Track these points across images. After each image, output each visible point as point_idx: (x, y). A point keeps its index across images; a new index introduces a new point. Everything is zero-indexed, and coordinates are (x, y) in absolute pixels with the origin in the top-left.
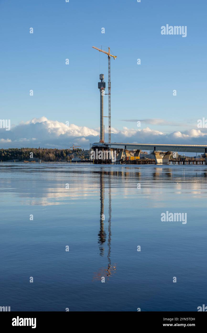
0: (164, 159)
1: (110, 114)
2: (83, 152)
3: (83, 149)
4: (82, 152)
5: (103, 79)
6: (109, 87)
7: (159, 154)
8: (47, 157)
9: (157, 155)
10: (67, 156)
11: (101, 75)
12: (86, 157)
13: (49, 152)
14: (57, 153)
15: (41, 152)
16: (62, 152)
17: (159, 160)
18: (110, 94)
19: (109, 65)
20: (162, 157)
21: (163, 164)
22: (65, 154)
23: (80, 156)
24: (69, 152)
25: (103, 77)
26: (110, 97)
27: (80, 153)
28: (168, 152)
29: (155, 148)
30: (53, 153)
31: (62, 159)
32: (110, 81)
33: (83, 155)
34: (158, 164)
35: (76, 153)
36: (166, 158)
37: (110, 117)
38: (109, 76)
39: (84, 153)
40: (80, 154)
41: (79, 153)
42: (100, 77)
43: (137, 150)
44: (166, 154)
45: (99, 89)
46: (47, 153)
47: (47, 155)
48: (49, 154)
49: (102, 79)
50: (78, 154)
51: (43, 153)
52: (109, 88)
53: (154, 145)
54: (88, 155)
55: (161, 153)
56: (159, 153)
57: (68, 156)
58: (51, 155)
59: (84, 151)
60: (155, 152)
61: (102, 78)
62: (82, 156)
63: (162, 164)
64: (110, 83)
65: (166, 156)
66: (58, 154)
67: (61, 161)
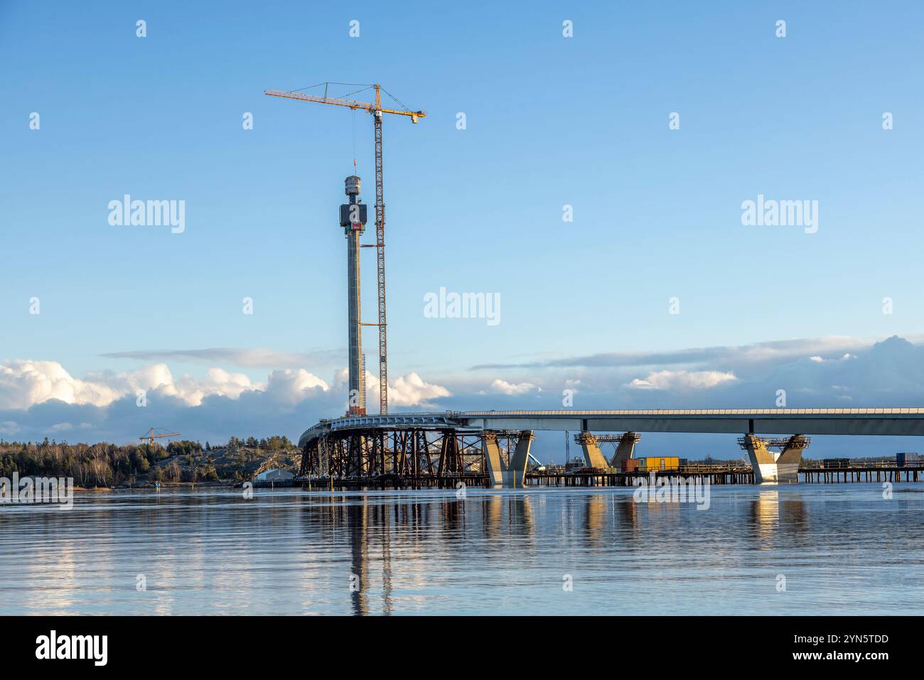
0: (784, 463)
1: (382, 314)
2: (210, 453)
3: (207, 443)
4: (205, 454)
5: (357, 194)
6: (380, 222)
7: (766, 446)
8: (84, 474)
9: (761, 450)
10: (154, 469)
11: (351, 182)
12: (223, 469)
13: (86, 455)
14: (116, 456)
15: (58, 455)
16: (132, 452)
17: (768, 470)
18: (383, 245)
19: (379, 147)
20: (777, 455)
21: (779, 481)
22: (146, 464)
23: (202, 466)
24: (158, 452)
25: (358, 186)
26: (381, 257)
27: (200, 456)
28: (792, 438)
29: (751, 422)
30: (102, 457)
31: (138, 479)
32: (382, 200)
33: (209, 462)
34: (763, 484)
35: (184, 459)
36: (788, 461)
37: (382, 326)
38: (379, 184)
39: (212, 456)
40: (198, 458)
41: (193, 456)
42: (346, 185)
43: (622, 434)
44: (789, 445)
45: (343, 228)
46: (82, 460)
47: (85, 464)
48: (89, 463)
49: (352, 195)
50: (192, 460)
51: (68, 458)
52: (380, 225)
53: (747, 412)
54: (226, 465)
55: (773, 444)
56: (767, 443)
57: (158, 468)
58: (99, 466)
59: (208, 448)
60: (754, 437)
61: (353, 191)
62: (207, 468)
63: (777, 483)
64: (381, 209)
65: (789, 452)
66: (122, 461)
67: (133, 486)
